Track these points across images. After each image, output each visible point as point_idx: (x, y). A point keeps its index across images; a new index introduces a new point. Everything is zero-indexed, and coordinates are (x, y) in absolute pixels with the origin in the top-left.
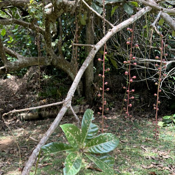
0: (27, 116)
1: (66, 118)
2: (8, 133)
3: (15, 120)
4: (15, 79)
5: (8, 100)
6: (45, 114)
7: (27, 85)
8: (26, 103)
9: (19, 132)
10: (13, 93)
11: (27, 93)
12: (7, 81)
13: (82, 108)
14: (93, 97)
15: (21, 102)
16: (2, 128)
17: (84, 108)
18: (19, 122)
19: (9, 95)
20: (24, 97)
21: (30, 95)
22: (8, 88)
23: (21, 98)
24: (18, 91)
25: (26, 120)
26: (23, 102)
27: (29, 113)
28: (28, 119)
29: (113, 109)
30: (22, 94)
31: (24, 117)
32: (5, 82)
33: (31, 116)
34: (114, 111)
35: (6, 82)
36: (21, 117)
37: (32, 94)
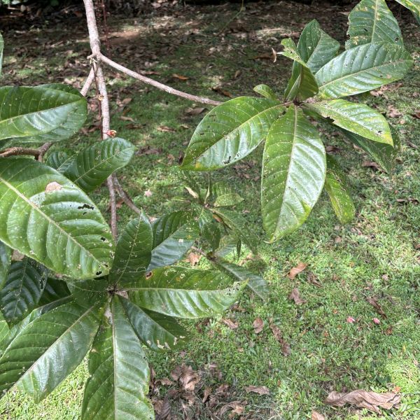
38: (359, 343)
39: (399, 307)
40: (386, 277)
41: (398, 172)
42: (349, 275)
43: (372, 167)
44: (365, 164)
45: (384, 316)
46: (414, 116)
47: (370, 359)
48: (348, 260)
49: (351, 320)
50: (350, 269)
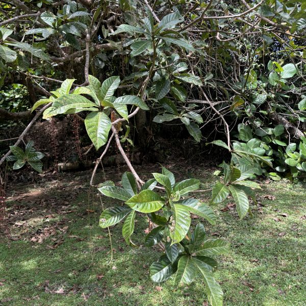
0: (65, 166)
1: (113, 168)
2: (40, 186)
3: (52, 171)
4: (55, 122)
5: (44, 148)
6: (88, 164)
7: (68, 129)
8: (65, 151)
9: (52, 184)
10: (51, 139)
11: (67, 139)
12: (43, 124)
13: (132, 156)
14: (146, 143)
15: (60, 150)
16: (35, 180)
17: (134, 157)
18: (55, 173)
19: (46, 142)
20: (64, 143)
21: (71, 141)
22: (45, 133)
23: (61, 145)
24: (57, 136)
25: (64, 171)
26: (62, 150)
27: (68, 162)
28: (67, 170)
29: (169, 157)
30: (61, 140)
31: (62, 167)
32: (41, 126)
33: (70, 167)
34: (169, 160)
35: (43, 126)
36: (59, 168)
37: (74, 140)
38: (249, 299)
39: (257, 283)
40: (246, 275)
41: (228, 235)
42: (231, 278)
43: (215, 235)
44: (212, 234)
45: (253, 287)
46: (222, 211)
47: (256, 303)
48: (227, 273)
49: (241, 292)
50: (230, 275)
